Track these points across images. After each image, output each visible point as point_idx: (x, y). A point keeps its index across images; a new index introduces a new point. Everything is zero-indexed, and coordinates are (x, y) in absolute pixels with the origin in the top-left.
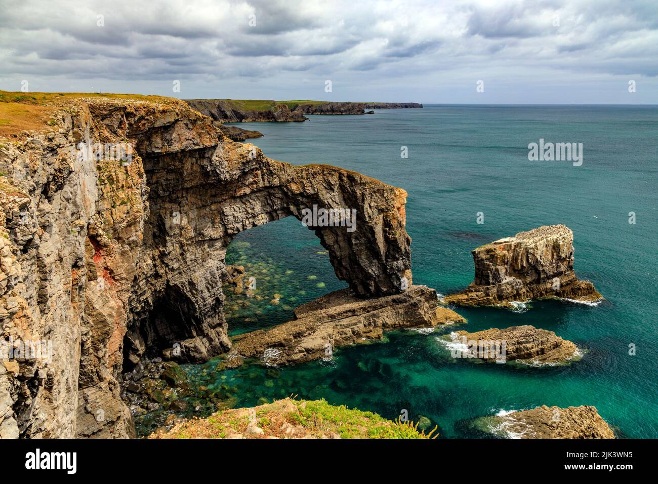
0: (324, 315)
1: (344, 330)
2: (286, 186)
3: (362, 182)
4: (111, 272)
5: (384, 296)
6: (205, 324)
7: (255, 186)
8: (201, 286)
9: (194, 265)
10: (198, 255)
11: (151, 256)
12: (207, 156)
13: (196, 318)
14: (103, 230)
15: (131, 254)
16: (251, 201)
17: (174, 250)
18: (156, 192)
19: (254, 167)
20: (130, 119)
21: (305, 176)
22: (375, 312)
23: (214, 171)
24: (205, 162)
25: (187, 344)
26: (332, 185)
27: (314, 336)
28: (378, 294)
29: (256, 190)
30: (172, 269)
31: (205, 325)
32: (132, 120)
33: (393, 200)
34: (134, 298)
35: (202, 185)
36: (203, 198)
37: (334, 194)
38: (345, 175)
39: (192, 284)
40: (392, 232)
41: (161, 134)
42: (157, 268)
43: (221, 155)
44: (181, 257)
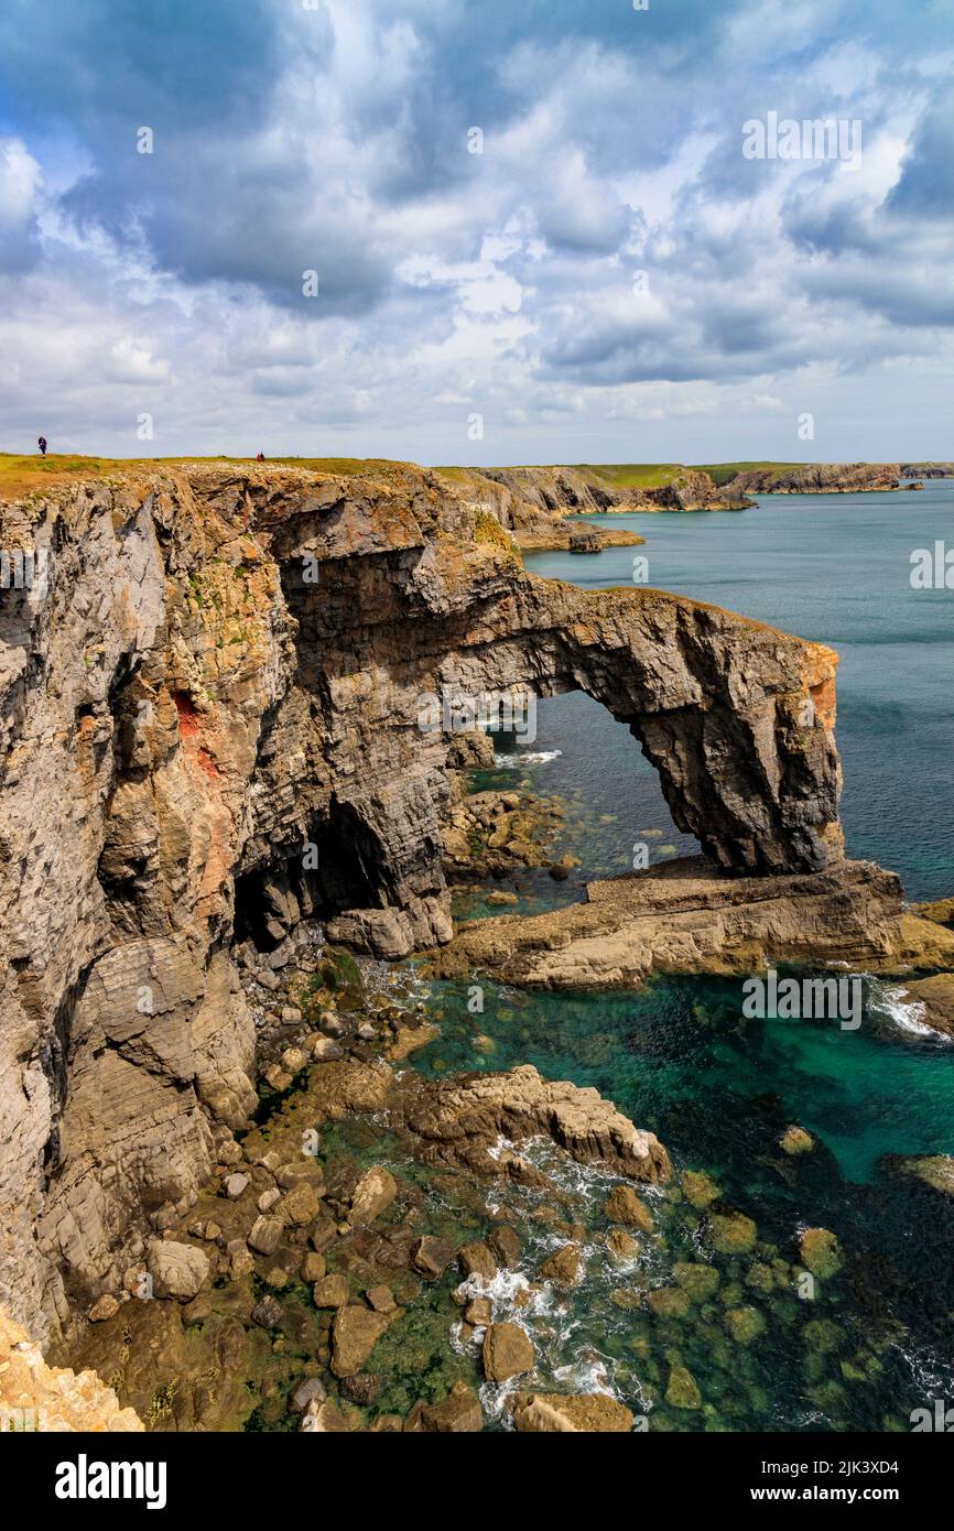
0: (643, 900)
1: (678, 935)
2: (566, 630)
3: (725, 626)
4: (214, 756)
5: (776, 874)
6: (403, 886)
7: (503, 626)
8: (395, 809)
9: (383, 770)
10: (391, 753)
11: (306, 745)
12: (403, 565)
13: (386, 871)
14: (202, 684)
15: (247, 730)
16: (495, 656)
17: (346, 738)
18: (314, 630)
19: (500, 589)
20: (258, 499)
21: (603, 611)
22: (752, 906)
23: (418, 595)
24: (401, 578)
25: (369, 919)
26: (661, 630)
27: (613, 937)
28: (763, 868)
29: (505, 635)
30: (342, 774)
31: (403, 888)
32: (261, 501)
33: (801, 668)
34: (270, 817)
35: (402, 622)
36: (402, 646)
37: (666, 650)
38: (691, 611)
39: (377, 803)
40: (794, 738)
41: (316, 524)
42: (316, 769)
43: (431, 565)
44: (360, 753)
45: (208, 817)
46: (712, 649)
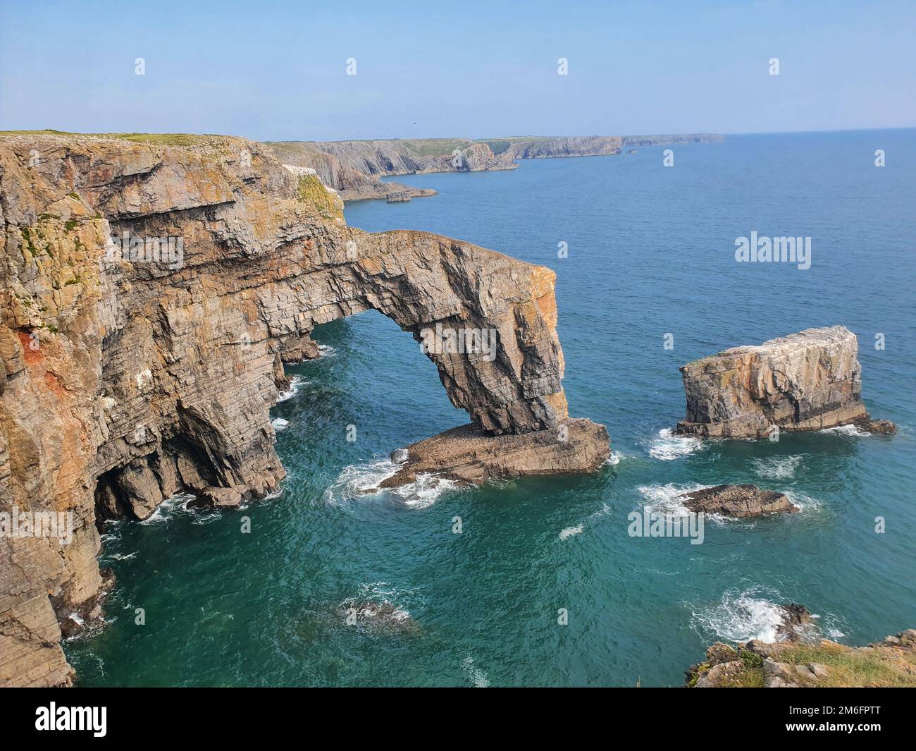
2: (357, 264)
3: (474, 256)
4: (60, 378)
5: (523, 433)
6: (245, 467)
7: (308, 263)
8: (232, 410)
9: (220, 380)
10: (225, 366)
11: (151, 364)
12: (219, 217)
13: (230, 458)
14: (42, 319)
15: (90, 355)
16: (304, 286)
17: (186, 356)
19: (302, 234)
20: (81, 164)
21: (384, 249)
23: (234, 240)
24: (218, 227)
26: (429, 261)
28: (513, 429)
29: (309, 269)
30: (186, 385)
31: (245, 469)
32: (85, 166)
33: (529, 285)
35: (223, 262)
36: (226, 281)
37: (434, 276)
38: (449, 246)
39: (217, 406)
40: (529, 335)
41: (138, 185)
42: (162, 382)
43: (243, 216)
44: (200, 367)
45: (59, 428)
46: (466, 274)
